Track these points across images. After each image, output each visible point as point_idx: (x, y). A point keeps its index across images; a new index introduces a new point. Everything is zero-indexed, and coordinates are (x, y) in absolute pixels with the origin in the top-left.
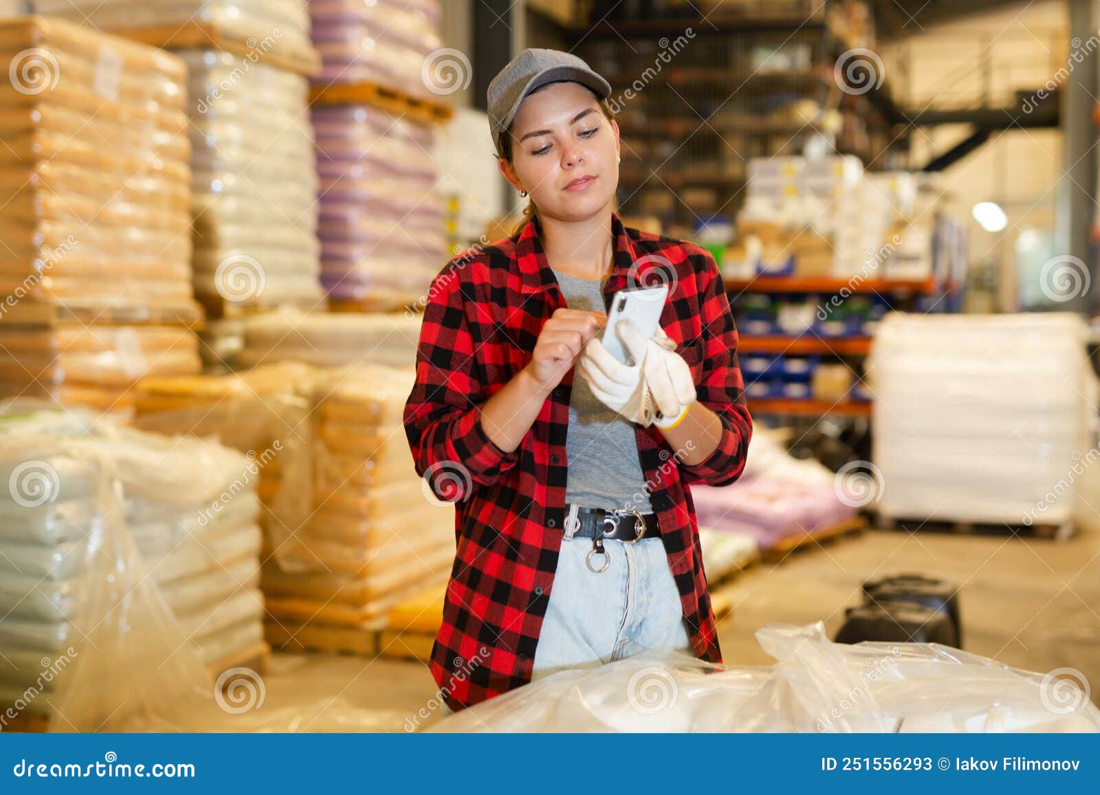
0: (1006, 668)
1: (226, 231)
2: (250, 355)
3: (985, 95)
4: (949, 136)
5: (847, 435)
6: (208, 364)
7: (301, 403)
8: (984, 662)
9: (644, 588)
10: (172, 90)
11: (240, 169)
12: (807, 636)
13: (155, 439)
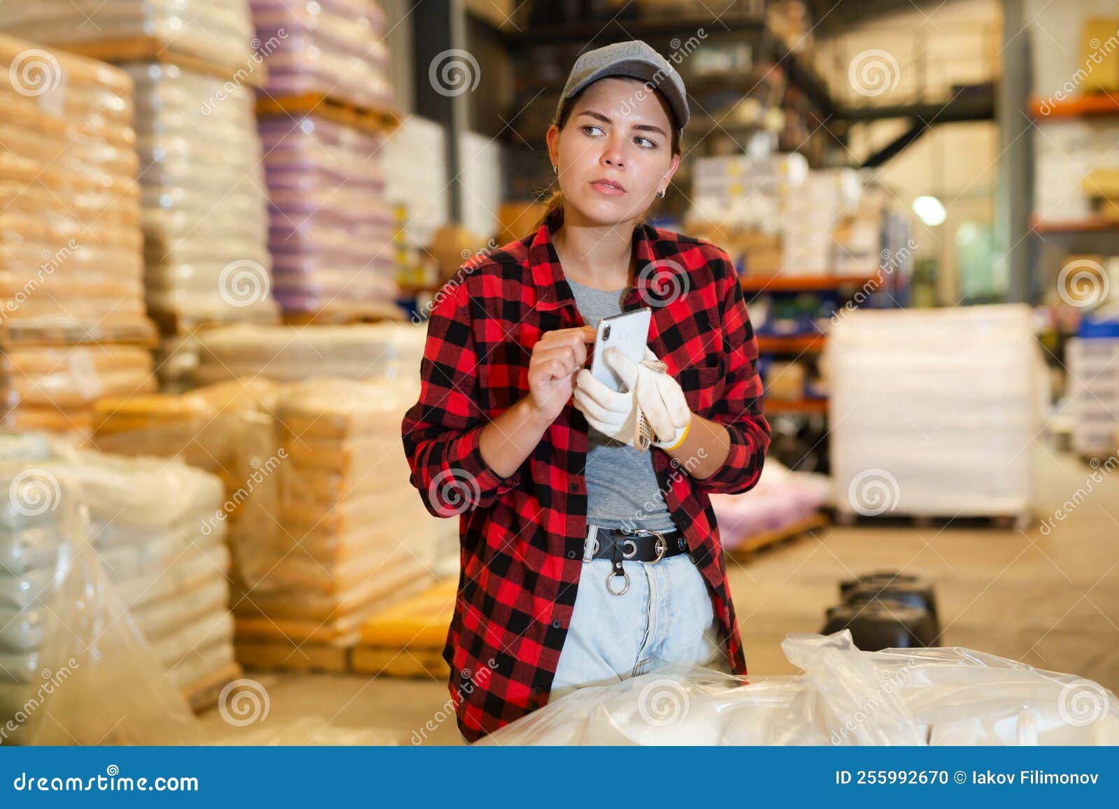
0: (1032, 669)
1: (177, 247)
2: (207, 372)
3: (920, 90)
4: (886, 132)
5: (804, 433)
6: (164, 382)
7: (264, 419)
8: (1009, 664)
9: (665, 608)
10: (118, 104)
11: (189, 184)
12: (835, 645)
13: (118, 461)
